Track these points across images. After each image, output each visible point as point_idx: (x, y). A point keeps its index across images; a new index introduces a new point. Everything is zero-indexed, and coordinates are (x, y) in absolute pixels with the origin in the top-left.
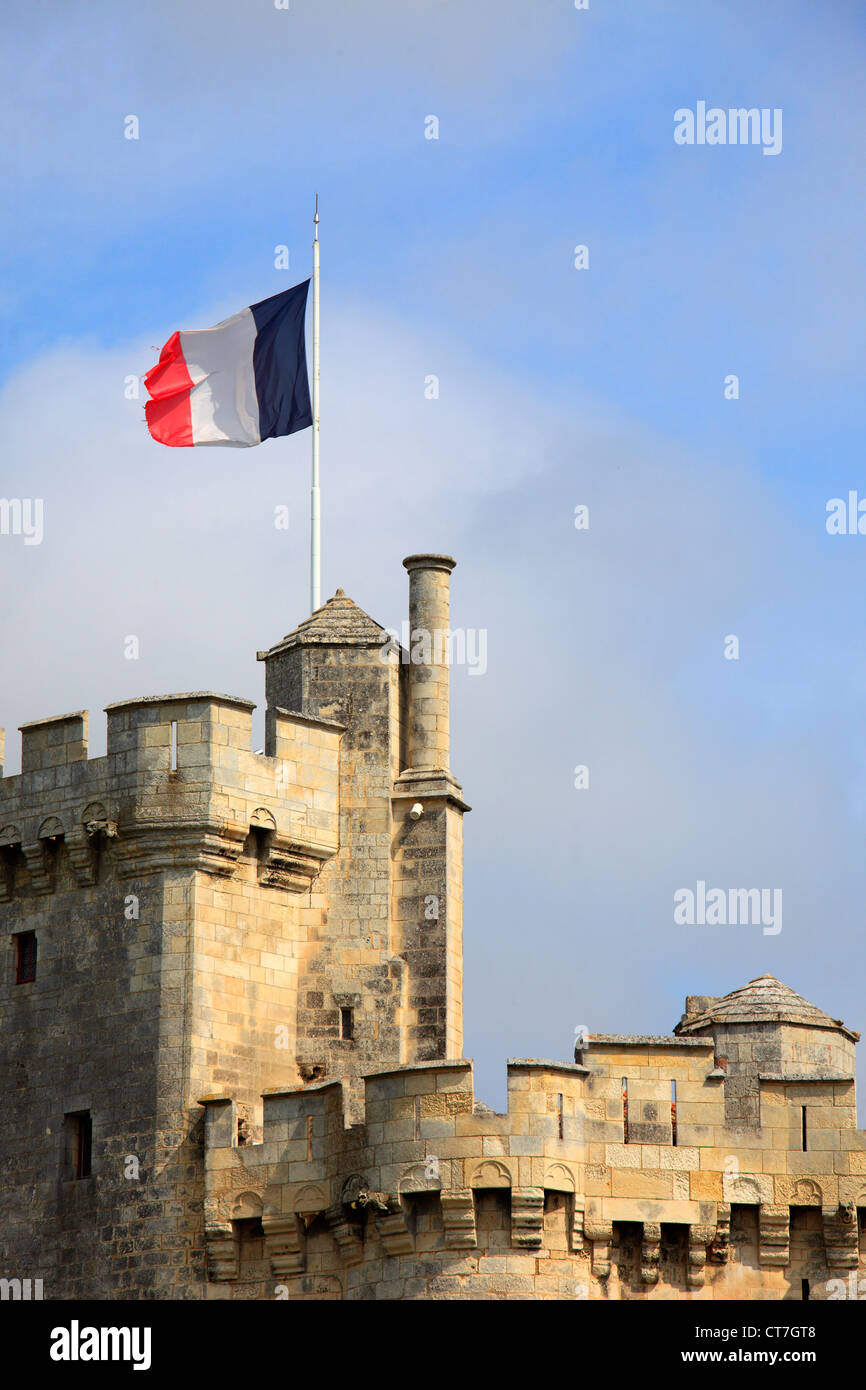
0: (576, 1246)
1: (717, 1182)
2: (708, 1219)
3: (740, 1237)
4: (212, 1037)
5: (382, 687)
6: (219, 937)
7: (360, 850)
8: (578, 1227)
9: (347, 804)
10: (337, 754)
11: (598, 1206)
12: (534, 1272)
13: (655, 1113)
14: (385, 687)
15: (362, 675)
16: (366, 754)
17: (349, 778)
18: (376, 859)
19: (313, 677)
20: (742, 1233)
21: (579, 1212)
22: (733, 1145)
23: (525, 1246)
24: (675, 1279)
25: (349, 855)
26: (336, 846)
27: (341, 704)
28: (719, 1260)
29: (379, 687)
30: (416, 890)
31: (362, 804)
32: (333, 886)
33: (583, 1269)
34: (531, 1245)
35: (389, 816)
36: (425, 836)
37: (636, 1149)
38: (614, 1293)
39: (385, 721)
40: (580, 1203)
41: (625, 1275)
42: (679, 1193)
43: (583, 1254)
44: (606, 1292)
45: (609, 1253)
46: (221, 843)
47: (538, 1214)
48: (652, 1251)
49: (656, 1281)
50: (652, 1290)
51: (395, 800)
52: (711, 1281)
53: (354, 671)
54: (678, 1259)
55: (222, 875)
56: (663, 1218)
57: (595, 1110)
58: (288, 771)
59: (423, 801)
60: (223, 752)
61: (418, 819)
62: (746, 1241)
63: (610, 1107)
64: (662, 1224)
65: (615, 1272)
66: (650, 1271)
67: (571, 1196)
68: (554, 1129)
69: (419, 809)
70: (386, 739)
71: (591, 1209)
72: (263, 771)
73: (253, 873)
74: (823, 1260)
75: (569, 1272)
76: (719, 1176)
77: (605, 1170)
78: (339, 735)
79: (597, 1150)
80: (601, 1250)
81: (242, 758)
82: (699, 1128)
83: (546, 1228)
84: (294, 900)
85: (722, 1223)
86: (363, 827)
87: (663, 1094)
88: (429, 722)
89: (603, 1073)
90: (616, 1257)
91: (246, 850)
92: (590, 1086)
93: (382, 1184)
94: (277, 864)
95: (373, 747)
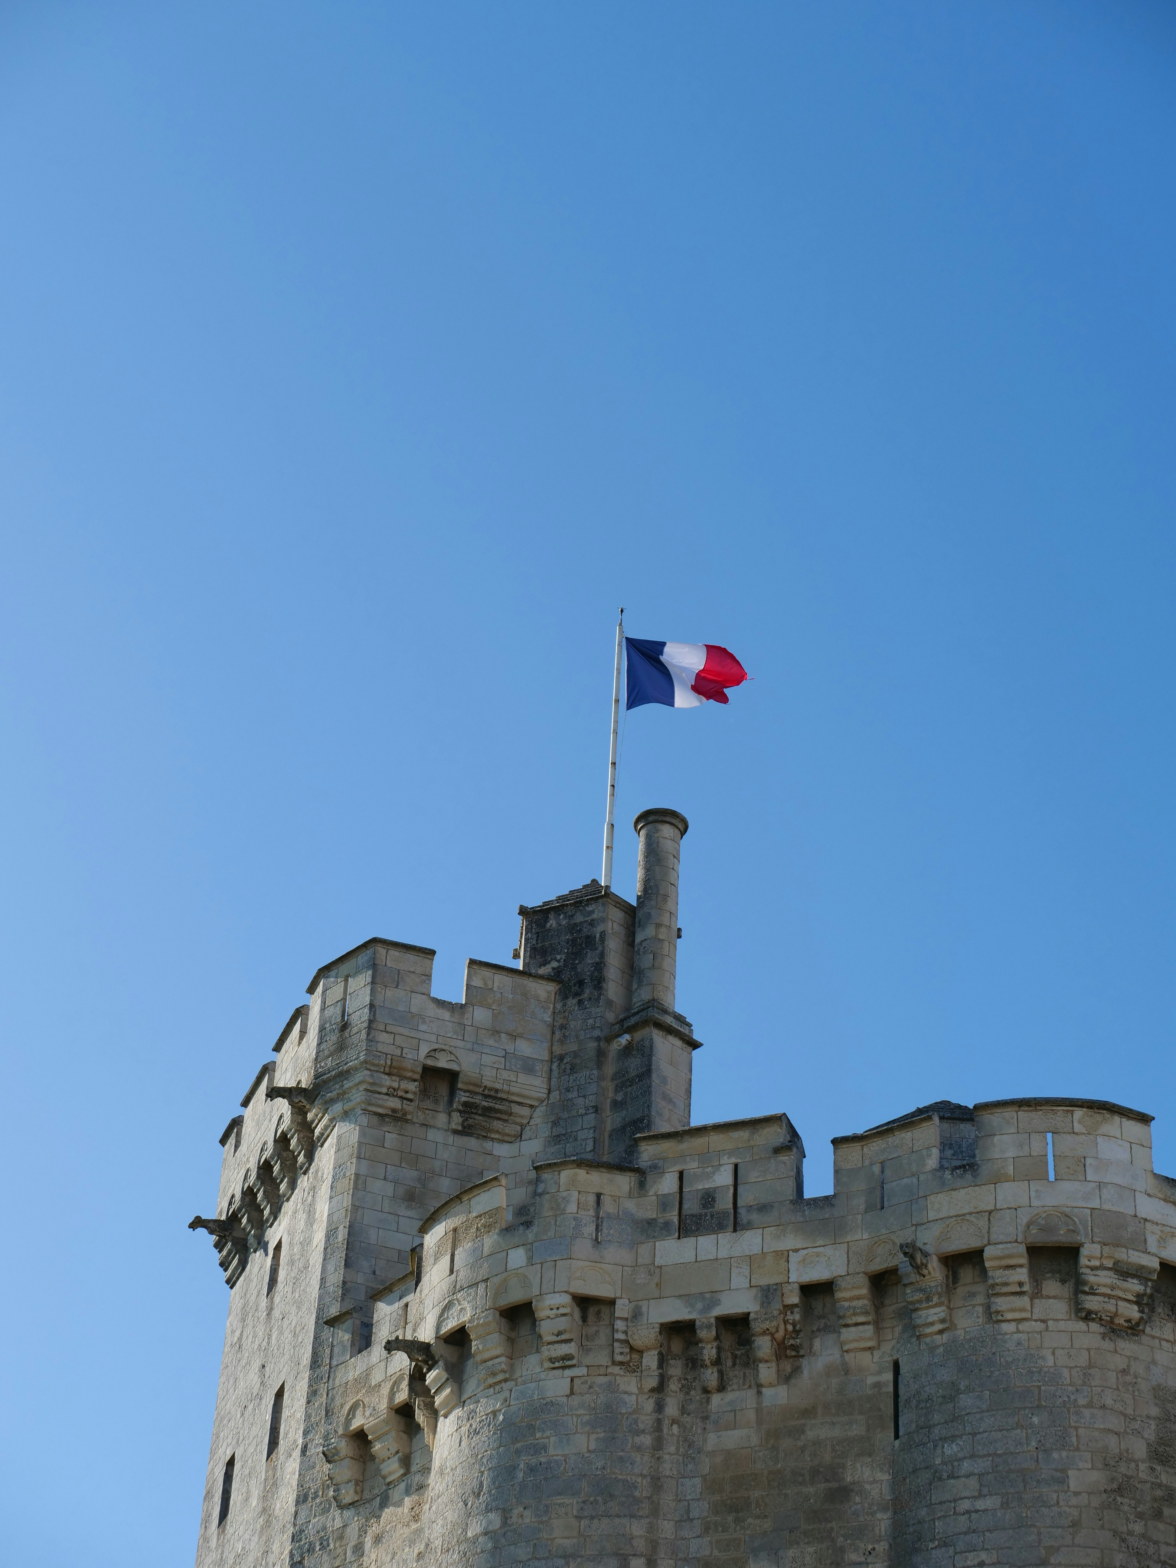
0: (619, 1358)
1: (783, 1263)
2: (769, 1303)
3: (822, 1325)
4: (374, 1273)
5: (598, 935)
6: (390, 1177)
7: (569, 1091)
8: (620, 1336)
9: (558, 1050)
10: (552, 1006)
11: (644, 1309)
12: (568, 1392)
13: (714, 1200)
14: (601, 936)
15: (580, 930)
16: (579, 1001)
17: (563, 1027)
18: (584, 1096)
19: (534, 942)
20: (823, 1321)
21: (620, 1318)
22: (801, 1219)
23: (557, 1365)
24: (744, 1384)
25: (558, 1097)
26: (546, 1091)
27: (559, 961)
28: (794, 1353)
29: (595, 937)
30: (625, 1119)
31: (574, 1047)
32: (545, 1131)
33: (629, 1384)
34: (564, 1363)
35: (601, 1054)
36: (634, 1065)
37: (689, 1242)
38: (672, 1409)
39: (600, 966)
40: (622, 1309)
41: (686, 1389)
42: (739, 1279)
43: (631, 1367)
44: (660, 1407)
45: (662, 1361)
46: (387, 1081)
47: (562, 1323)
48: (709, 1352)
49: (722, 1388)
50: (716, 1400)
51: (609, 1040)
52: (786, 1379)
53: (573, 928)
54: (750, 1362)
55: (397, 1118)
56: (718, 1311)
57: (646, 1208)
58: (480, 1015)
59: (629, 1030)
60: (389, 993)
61: (628, 1050)
62: (828, 1329)
63: (663, 1203)
64: (718, 1319)
65: (673, 1386)
66: (711, 1377)
67: (612, 1303)
68: (590, 1229)
69: (625, 1039)
70: (599, 982)
71: (636, 1315)
72: (446, 1015)
73: (442, 1118)
74: (913, 1331)
75: (611, 1387)
76: (784, 1256)
77: (655, 1270)
78: (552, 987)
79: (644, 1250)
80: (650, 1360)
81: (417, 1001)
82: (763, 1208)
83: (585, 1343)
84: (501, 1150)
85: (791, 1307)
86: (573, 1069)
87: (723, 1178)
88: (646, 961)
89: (657, 1169)
90: (676, 1369)
91: (424, 1092)
92: (642, 1185)
93: (426, 1334)
94: (468, 1108)
95: (587, 992)
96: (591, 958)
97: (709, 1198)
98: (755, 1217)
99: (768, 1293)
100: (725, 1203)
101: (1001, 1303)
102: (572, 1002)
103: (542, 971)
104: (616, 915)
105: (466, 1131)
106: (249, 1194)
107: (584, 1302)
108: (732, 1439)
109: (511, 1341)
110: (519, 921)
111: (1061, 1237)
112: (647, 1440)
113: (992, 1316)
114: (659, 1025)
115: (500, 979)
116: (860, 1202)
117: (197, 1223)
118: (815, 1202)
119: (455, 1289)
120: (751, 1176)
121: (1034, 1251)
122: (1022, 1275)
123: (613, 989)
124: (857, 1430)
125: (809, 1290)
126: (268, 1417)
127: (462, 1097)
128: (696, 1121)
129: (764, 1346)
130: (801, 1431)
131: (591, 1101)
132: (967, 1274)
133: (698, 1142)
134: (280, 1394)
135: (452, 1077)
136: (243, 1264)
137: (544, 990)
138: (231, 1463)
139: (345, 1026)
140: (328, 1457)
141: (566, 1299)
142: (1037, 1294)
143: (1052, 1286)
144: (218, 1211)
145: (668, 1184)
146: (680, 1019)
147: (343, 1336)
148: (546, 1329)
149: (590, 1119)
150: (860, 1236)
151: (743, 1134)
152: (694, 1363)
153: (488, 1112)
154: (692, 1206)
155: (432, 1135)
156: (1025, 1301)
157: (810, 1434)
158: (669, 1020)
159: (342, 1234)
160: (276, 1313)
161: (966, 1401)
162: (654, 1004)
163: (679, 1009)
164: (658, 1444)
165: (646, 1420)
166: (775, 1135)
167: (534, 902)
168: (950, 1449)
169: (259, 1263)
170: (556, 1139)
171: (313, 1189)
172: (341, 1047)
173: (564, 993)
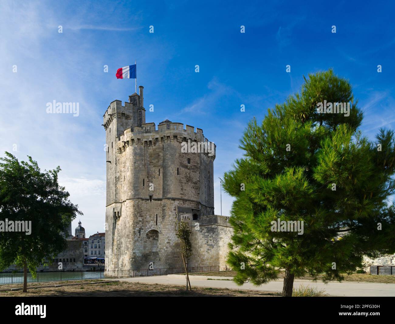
4: (119, 133)
5: (136, 99)
7: (135, 115)
8: (141, 142)
9: (133, 111)
10: (132, 107)
12: (137, 146)
17: (134, 109)
19: (130, 100)
24: (151, 146)
26: (133, 115)
28: (155, 144)
31: (135, 111)
32: (133, 119)
33: (142, 146)
34: (137, 144)
35: (137, 112)
36: (140, 113)
37: (146, 134)
38: (146, 148)
39: (137, 103)
40: (141, 140)
41: (147, 146)
42: (151, 137)
43: (142, 144)
44: (145, 148)
45: (145, 144)
46: (119, 114)
47: (137, 141)
48: (148, 143)
49: (149, 146)
50: (149, 147)
51: (138, 110)
52: (154, 146)
53: (134, 98)
54: (151, 144)
55: (120, 118)
56: (149, 140)
57: (142, 131)
58: (126, 108)
59: (140, 109)
60: (118, 106)
61: (140, 111)
62: (157, 142)
63: (144, 130)
64: (149, 141)
65: (146, 146)
66: (149, 145)
67: (140, 139)
68: (138, 133)
69: (139, 110)
70: (137, 104)
71: (142, 140)
72: (123, 108)
73: (124, 118)
74: (164, 142)
75: (141, 146)
76: (154, 135)
77: (144, 136)
78: (132, 104)
79: (143, 134)
80: (144, 144)
81: (121, 106)
82: (152, 131)
83: (138, 142)
84: (129, 121)
85: (155, 140)
86: (135, 113)
87: (149, 128)
88: (140, 102)
89: (143, 127)
90: (146, 145)
91: (122, 115)
92: (142, 128)
93: (125, 141)
94: (126, 117)
95: (136, 105)
96: (136, 102)
97: (148, 130)
98: (152, 132)
99: (153, 139)
100: (149, 130)
101: (171, 140)
102: (134, 106)
103: (132, 103)
104: (138, 97)
105: (126, 119)
106: (107, 123)
107: (138, 139)
108: (151, 151)
109: (132, 142)
110: (129, 97)
111: (176, 135)
112: (144, 151)
113: (171, 141)
114: (142, 109)
115: (128, 104)
116: (160, 131)
117: (102, 125)
118: (156, 131)
119: (127, 137)
120: (151, 128)
121: (174, 136)
122: (173, 138)
123: (138, 105)
124: (160, 150)
125: (156, 138)
126: (111, 144)
127: (125, 116)
128: (146, 123)
129: (153, 143)
130: (156, 150)
131: (137, 116)
132: (169, 138)
133: (147, 125)
134: (112, 143)
135: (124, 114)
136: (107, 129)
137: (132, 105)
138: (108, 147)
139: (114, 109)
140: (118, 149)
141: (136, 139)
142: (174, 140)
143: (175, 139)
144: (104, 124)
145: (144, 129)
146: (144, 108)
147: (118, 139)
148: (135, 141)
149: (137, 118)
150: (160, 134)
151: (150, 124)
152: (147, 144)
153: (128, 117)
154: (146, 131)
155: (123, 119)
156: (173, 140)
157: (157, 150)
158: (143, 109)
159: (116, 129)
160: (111, 135)
161: (168, 148)
162: (142, 107)
163: (144, 107)
164: (145, 151)
165: (144, 149)
166: (153, 125)
167: (130, 95)
168: (167, 152)
169: (108, 129)
170: (134, 120)
171: (113, 124)
172: (114, 111)
173: (134, 105)
